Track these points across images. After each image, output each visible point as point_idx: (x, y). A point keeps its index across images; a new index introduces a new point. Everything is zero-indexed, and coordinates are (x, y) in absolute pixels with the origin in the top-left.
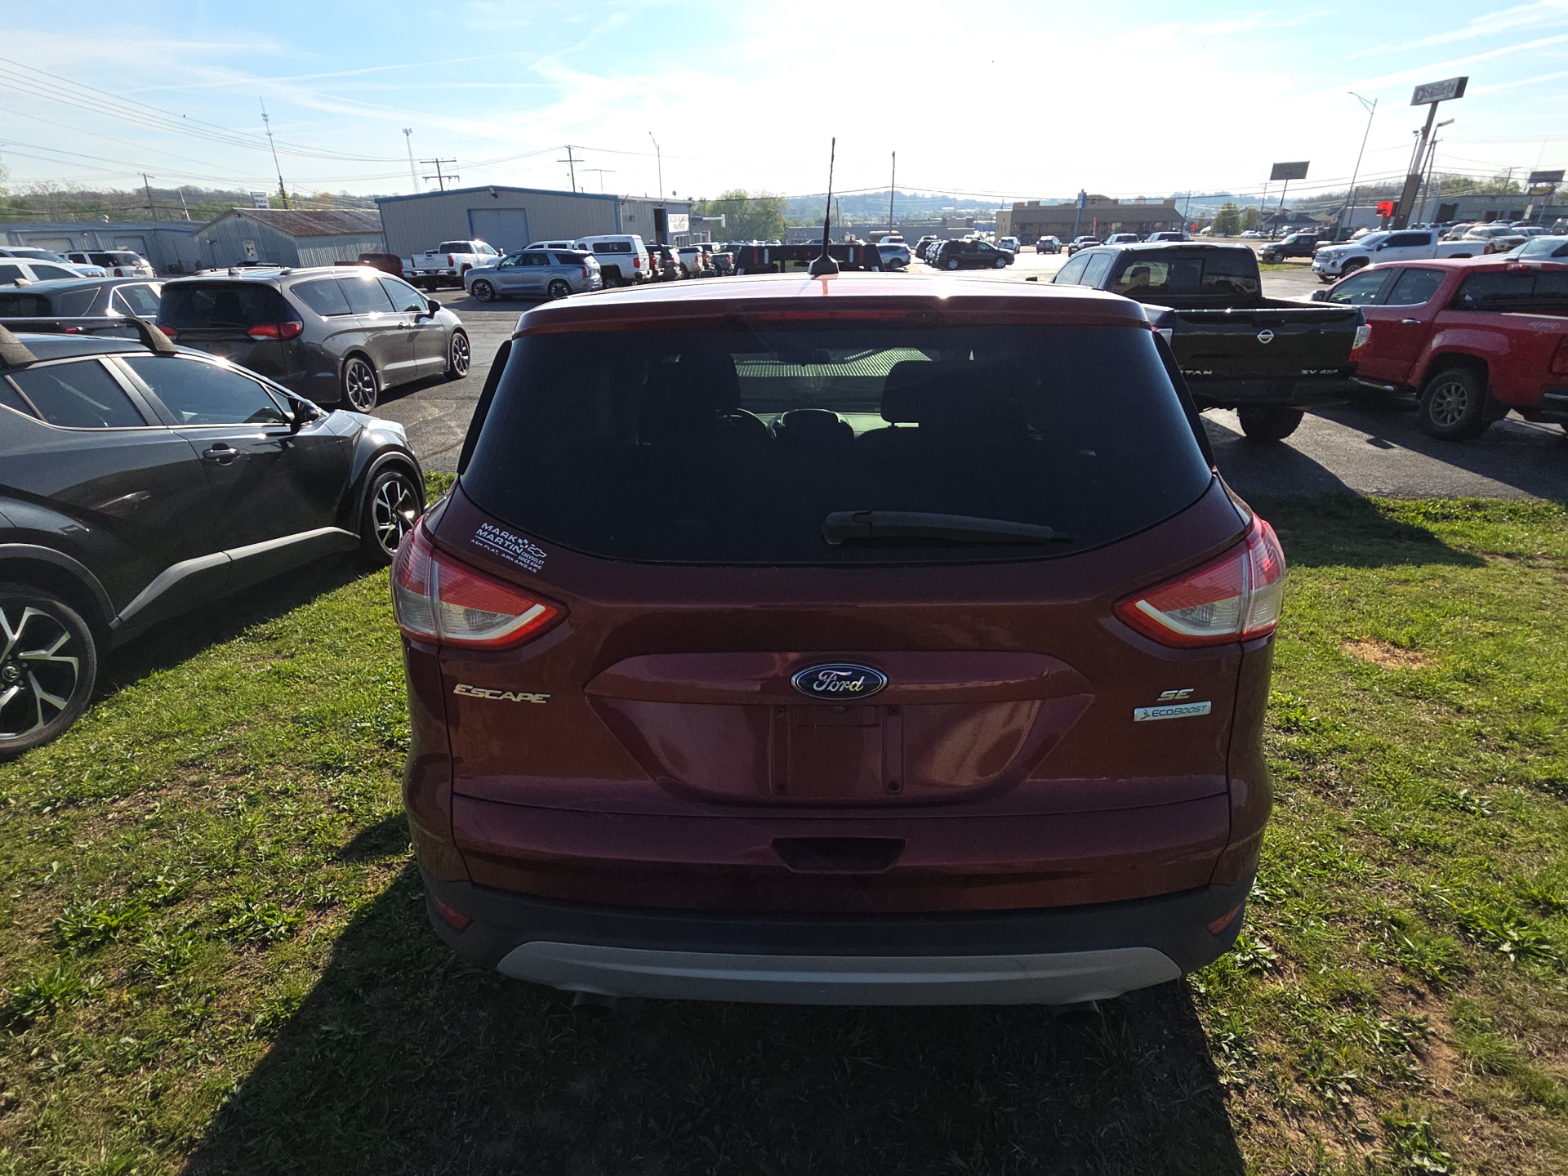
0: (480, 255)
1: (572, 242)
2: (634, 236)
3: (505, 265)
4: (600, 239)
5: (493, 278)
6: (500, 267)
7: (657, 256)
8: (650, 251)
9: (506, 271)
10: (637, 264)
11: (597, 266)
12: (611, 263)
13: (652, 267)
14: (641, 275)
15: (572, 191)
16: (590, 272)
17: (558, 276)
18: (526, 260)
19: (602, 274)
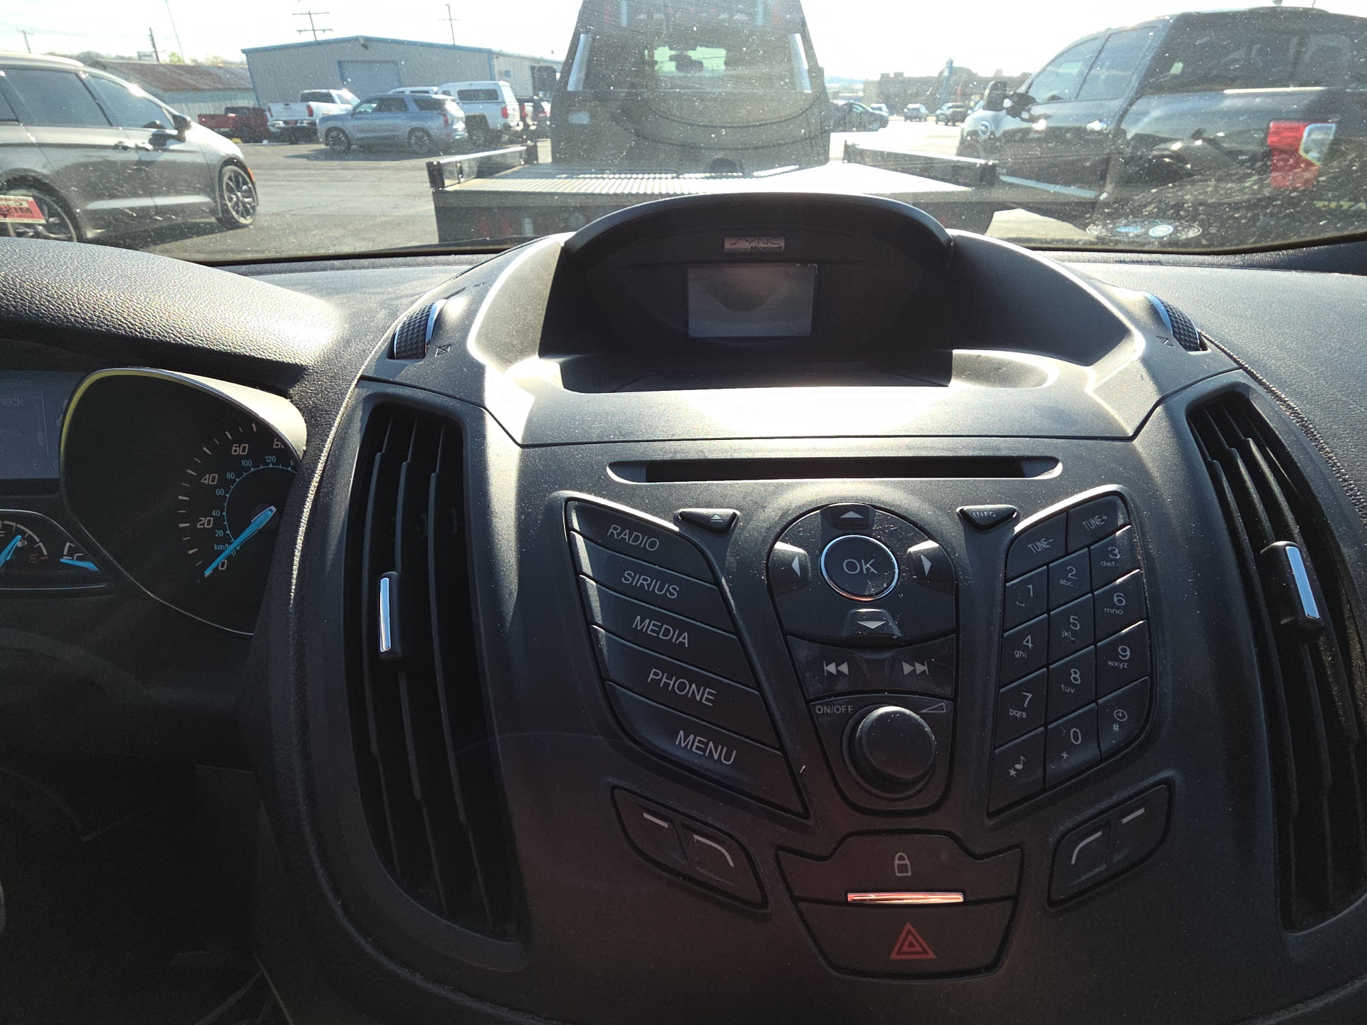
0: (342, 102)
1: (435, 89)
2: (501, 83)
3: (360, 112)
4: (464, 86)
5: (349, 125)
6: (354, 114)
7: (529, 108)
8: (521, 102)
9: (361, 119)
10: (505, 114)
11: (461, 114)
12: (477, 113)
13: (523, 118)
14: (510, 127)
15: (452, 43)
16: (453, 121)
17: (416, 124)
18: (388, 104)
19: (466, 123)
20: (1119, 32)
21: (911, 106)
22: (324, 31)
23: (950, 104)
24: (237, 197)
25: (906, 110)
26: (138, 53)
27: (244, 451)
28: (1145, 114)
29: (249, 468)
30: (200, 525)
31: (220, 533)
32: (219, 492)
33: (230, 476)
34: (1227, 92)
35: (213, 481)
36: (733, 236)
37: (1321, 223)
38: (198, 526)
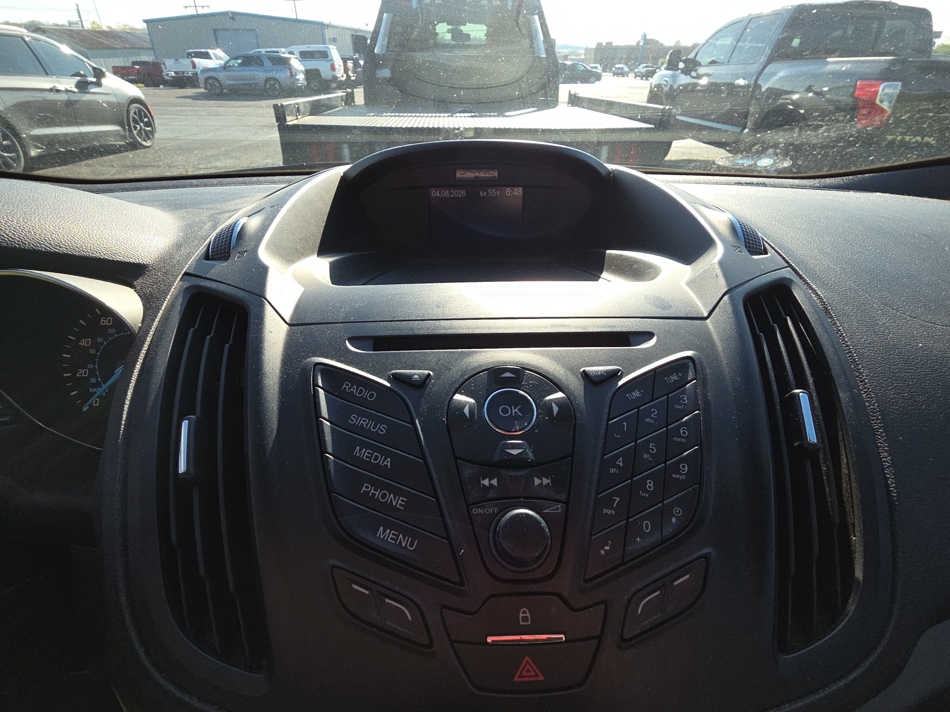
0: (217, 58)
1: (283, 50)
2: (330, 46)
3: (230, 66)
4: (304, 48)
5: (221, 76)
6: (225, 67)
7: (350, 64)
8: (345, 60)
9: (230, 70)
10: (333, 68)
11: (302, 68)
12: (313, 67)
13: (346, 70)
14: (337, 78)
15: (295, 17)
16: (296, 73)
17: (270, 75)
18: (249, 61)
19: (306, 75)
20: (759, 17)
21: (617, 66)
22: (203, 7)
23: (644, 65)
24: (141, 127)
25: (614, 69)
26: (69, 22)
27: (109, 322)
28: (774, 74)
29: (112, 335)
30: (79, 374)
31: (93, 380)
32: (92, 351)
33: (99, 340)
34: (828, 60)
35: (88, 343)
36: (461, 169)
37: (871, 158)
38: (78, 376)
